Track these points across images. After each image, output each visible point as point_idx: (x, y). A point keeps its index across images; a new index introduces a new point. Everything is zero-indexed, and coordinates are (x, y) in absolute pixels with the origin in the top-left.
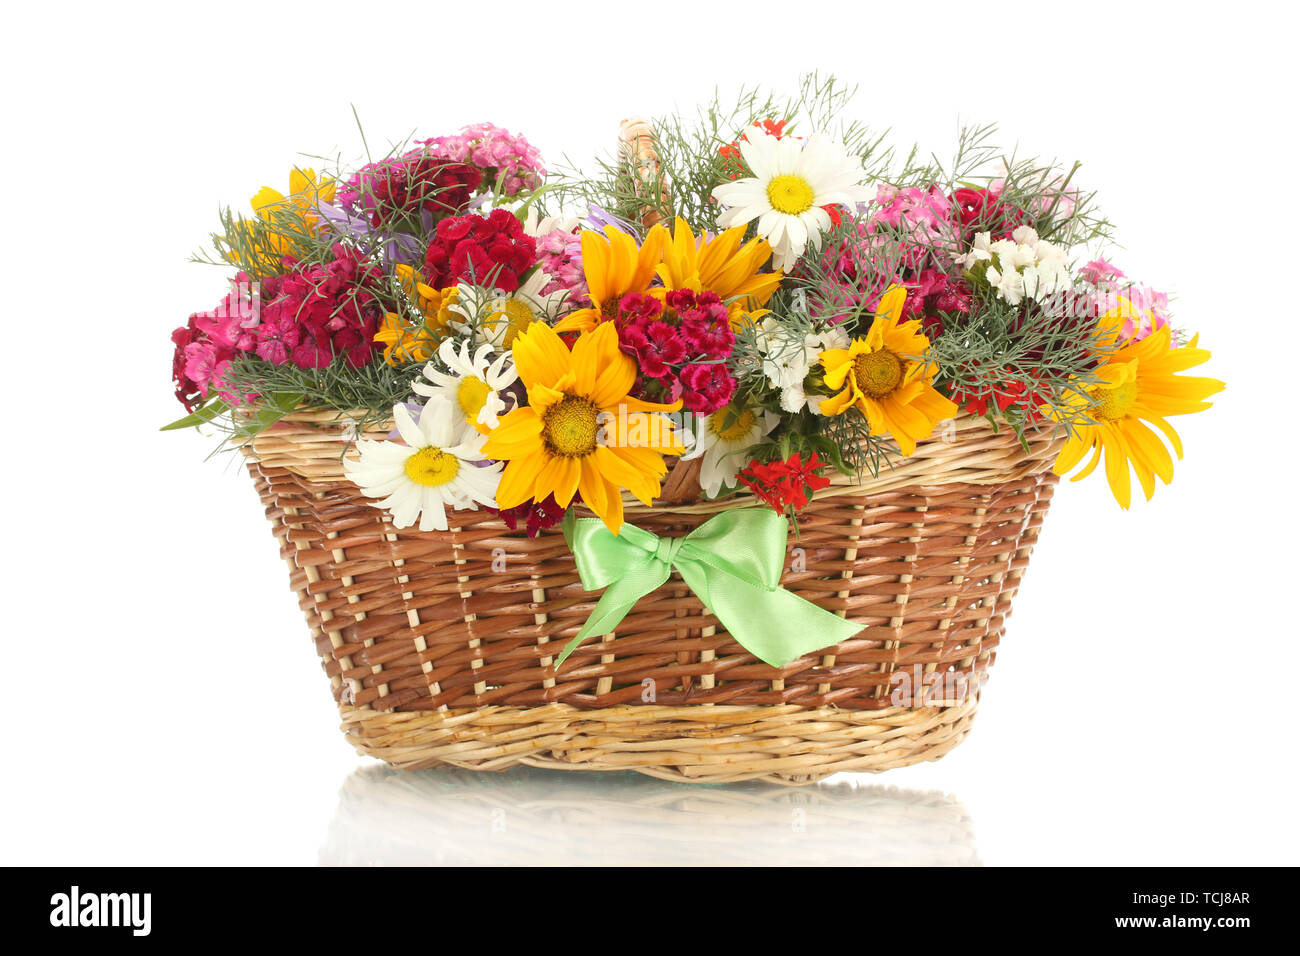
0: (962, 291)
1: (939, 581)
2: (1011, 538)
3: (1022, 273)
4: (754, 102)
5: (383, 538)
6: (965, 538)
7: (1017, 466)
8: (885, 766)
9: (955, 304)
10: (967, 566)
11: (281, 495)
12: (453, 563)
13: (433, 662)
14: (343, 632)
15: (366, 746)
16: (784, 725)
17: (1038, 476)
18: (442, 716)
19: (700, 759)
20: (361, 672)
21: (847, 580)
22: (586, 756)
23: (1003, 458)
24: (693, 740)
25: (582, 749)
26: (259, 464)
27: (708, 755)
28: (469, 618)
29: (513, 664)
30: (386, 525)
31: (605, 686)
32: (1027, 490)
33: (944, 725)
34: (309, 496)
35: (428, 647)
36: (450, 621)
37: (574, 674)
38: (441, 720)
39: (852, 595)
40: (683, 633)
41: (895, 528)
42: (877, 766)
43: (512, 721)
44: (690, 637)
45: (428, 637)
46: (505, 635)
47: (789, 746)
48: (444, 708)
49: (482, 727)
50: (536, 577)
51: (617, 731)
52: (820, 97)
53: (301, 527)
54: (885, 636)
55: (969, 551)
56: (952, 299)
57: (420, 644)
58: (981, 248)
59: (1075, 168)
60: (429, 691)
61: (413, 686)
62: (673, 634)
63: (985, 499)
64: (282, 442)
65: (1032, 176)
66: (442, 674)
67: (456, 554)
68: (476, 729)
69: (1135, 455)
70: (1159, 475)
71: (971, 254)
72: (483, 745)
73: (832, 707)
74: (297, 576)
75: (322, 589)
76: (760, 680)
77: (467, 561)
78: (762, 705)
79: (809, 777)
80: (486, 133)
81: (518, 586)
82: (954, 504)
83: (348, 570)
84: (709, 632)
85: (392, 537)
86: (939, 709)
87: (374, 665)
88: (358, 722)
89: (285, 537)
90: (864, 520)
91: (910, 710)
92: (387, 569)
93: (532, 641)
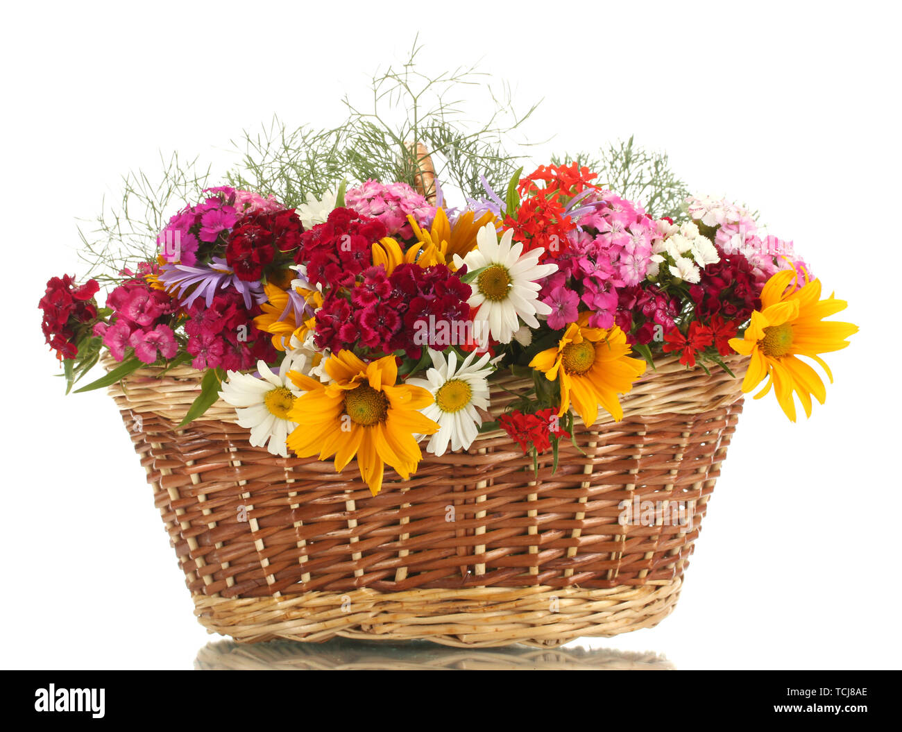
2: (708, 455)
5: (230, 465)
6: (674, 456)
7: (713, 400)
8: (615, 632)
10: (676, 477)
11: (149, 433)
12: (284, 482)
13: (269, 559)
14: (198, 539)
15: (216, 625)
16: (540, 601)
17: (727, 407)
18: (276, 600)
20: (212, 568)
21: (585, 489)
22: (387, 628)
23: (702, 394)
24: (469, 614)
25: (385, 623)
26: (131, 410)
27: (480, 625)
28: (298, 524)
29: (331, 559)
30: (232, 454)
31: (402, 574)
32: (719, 418)
33: (659, 600)
34: (173, 434)
35: (265, 547)
36: (282, 527)
37: (378, 565)
38: (276, 604)
39: (589, 500)
40: (461, 532)
41: (622, 449)
42: (609, 632)
43: (331, 603)
44: (466, 535)
45: (266, 540)
46: (324, 537)
47: (542, 617)
48: (278, 594)
49: (307, 608)
50: (349, 491)
51: (412, 608)
53: (165, 458)
54: (613, 532)
55: (677, 465)
57: (259, 545)
60: (266, 581)
61: (254, 578)
62: (453, 534)
63: (689, 425)
64: (150, 392)
66: (277, 568)
67: (286, 475)
68: (302, 609)
72: (308, 621)
73: (575, 587)
74: (161, 496)
75: (182, 505)
76: (521, 567)
77: (296, 481)
78: (521, 586)
79: (558, 642)
81: (335, 499)
82: (665, 430)
83: (202, 490)
84: (481, 530)
85: (237, 463)
86: (655, 587)
87: (223, 562)
88: (210, 607)
89: (151, 466)
90: (598, 443)
91: (634, 588)
92: (233, 488)
93: (346, 541)
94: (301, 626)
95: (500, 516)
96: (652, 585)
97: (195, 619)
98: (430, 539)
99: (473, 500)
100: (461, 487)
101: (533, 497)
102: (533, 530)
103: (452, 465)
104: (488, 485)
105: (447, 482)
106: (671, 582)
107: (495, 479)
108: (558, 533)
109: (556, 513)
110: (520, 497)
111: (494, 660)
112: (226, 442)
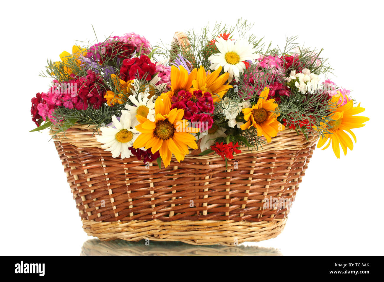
0: (287, 89)
1: (279, 181)
2: (301, 167)
3: (306, 84)
4: (220, 27)
5: (101, 166)
6: (287, 167)
7: (304, 145)
8: (260, 240)
9: (285, 93)
10: (287, 176)
11: (66, 152)
12: (124, 174)
13: (116, 206)
14: (86, 196)
15: (92, 233)
16: (229, 227)
17: (310, 147)
18: (118, 223)
19: (202, 238)
20: (92, 209)
21: (250, 180)
22: (165, 236)
23: (300, 142)
24: (200, 231)
25: (164, 234)
26: (59, 141)
27: (204, 236)
28: (129, 192)
29: (142, 207)
30: (102, 162)
31: (172, 214)
32: (306, 152)
33: (278, 227)
34: (77, 152)
35: (115, 201)
36: (122, 193)
37: (162, 210)
38: (118, 225)
39: (251, 185)
40: (198, 197)
41: (266, 164)
42: (257, 240)
43: (142, 225)
44: (200, 198)
45: (115, 198)
46: (140, 197)
47: (230, 233)
48: (119, 221)
49: (132, 227)
50: (151, 179)
51: (176, 228)
52: (242, 26)
53: (73, 162)
54: (261, 199)
55: (288, 171)
56: (284, 92)
57: (112, 200)
58: (292, 76)
59: (322, 50)
60: (115, 215)
61: (109, 214)
62: (194, 197)
63: (294, 155)
64: (68, 134)
65: (309, 53)
66: (119, 210)
67: (125, 171)
68: (130, 227)
69: (341, 141)
70: (349, 147)
71: (289, 78)
72: (132, 233)
73: (244, 221)
74: (70, 178)
75: (80, 182)
76: (222, 212)
77: (129, 174)
78: (222, 220)
80: (133, 36)
81: (145, 182)
82: (284, 156)
83: (89, 176)
84: (206, 197)
85: (104, 166)
86: (276, 222)
87: (96, 207)
88: (90, 225)
89: (67, 165)
90: (256, 161)
91: (268, 222)
92: (102, 176)
93: (149, 199)
94: (129, 234)
95: (214, 191)
96: (275, 221)
97: (83, 229)
98: (185, 199)
99: (203, 184)
100: (198, 178)
101: (228, 183)
102: (228, 197)
103: (195, 169)
104: (210, 178)
105: (192, 176)
106: (283, 219)
107: (212, 175)
108: (238, 199)
109: (238, 190)
110: (223, 183)
111: (209, 250)
112: (100, 157)
